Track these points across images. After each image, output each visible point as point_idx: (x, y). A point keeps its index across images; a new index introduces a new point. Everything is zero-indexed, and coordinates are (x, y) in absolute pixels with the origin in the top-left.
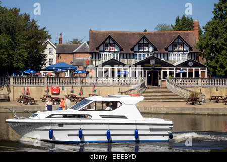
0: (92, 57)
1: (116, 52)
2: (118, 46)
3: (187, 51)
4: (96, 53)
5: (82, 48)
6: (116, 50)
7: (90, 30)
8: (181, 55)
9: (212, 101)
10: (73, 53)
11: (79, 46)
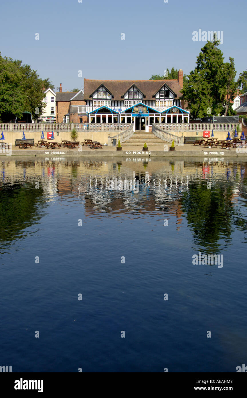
0: (87, 104)
1: (109, 99)
2: (110, 94)
3: (172, 98)
4: (90, 101)
5: (78, 96)
6: (108, 98)
7: (85, 79)
8: (167, 102)
9: (196, 144)
10: (70, 101)
11: (76, 94)
